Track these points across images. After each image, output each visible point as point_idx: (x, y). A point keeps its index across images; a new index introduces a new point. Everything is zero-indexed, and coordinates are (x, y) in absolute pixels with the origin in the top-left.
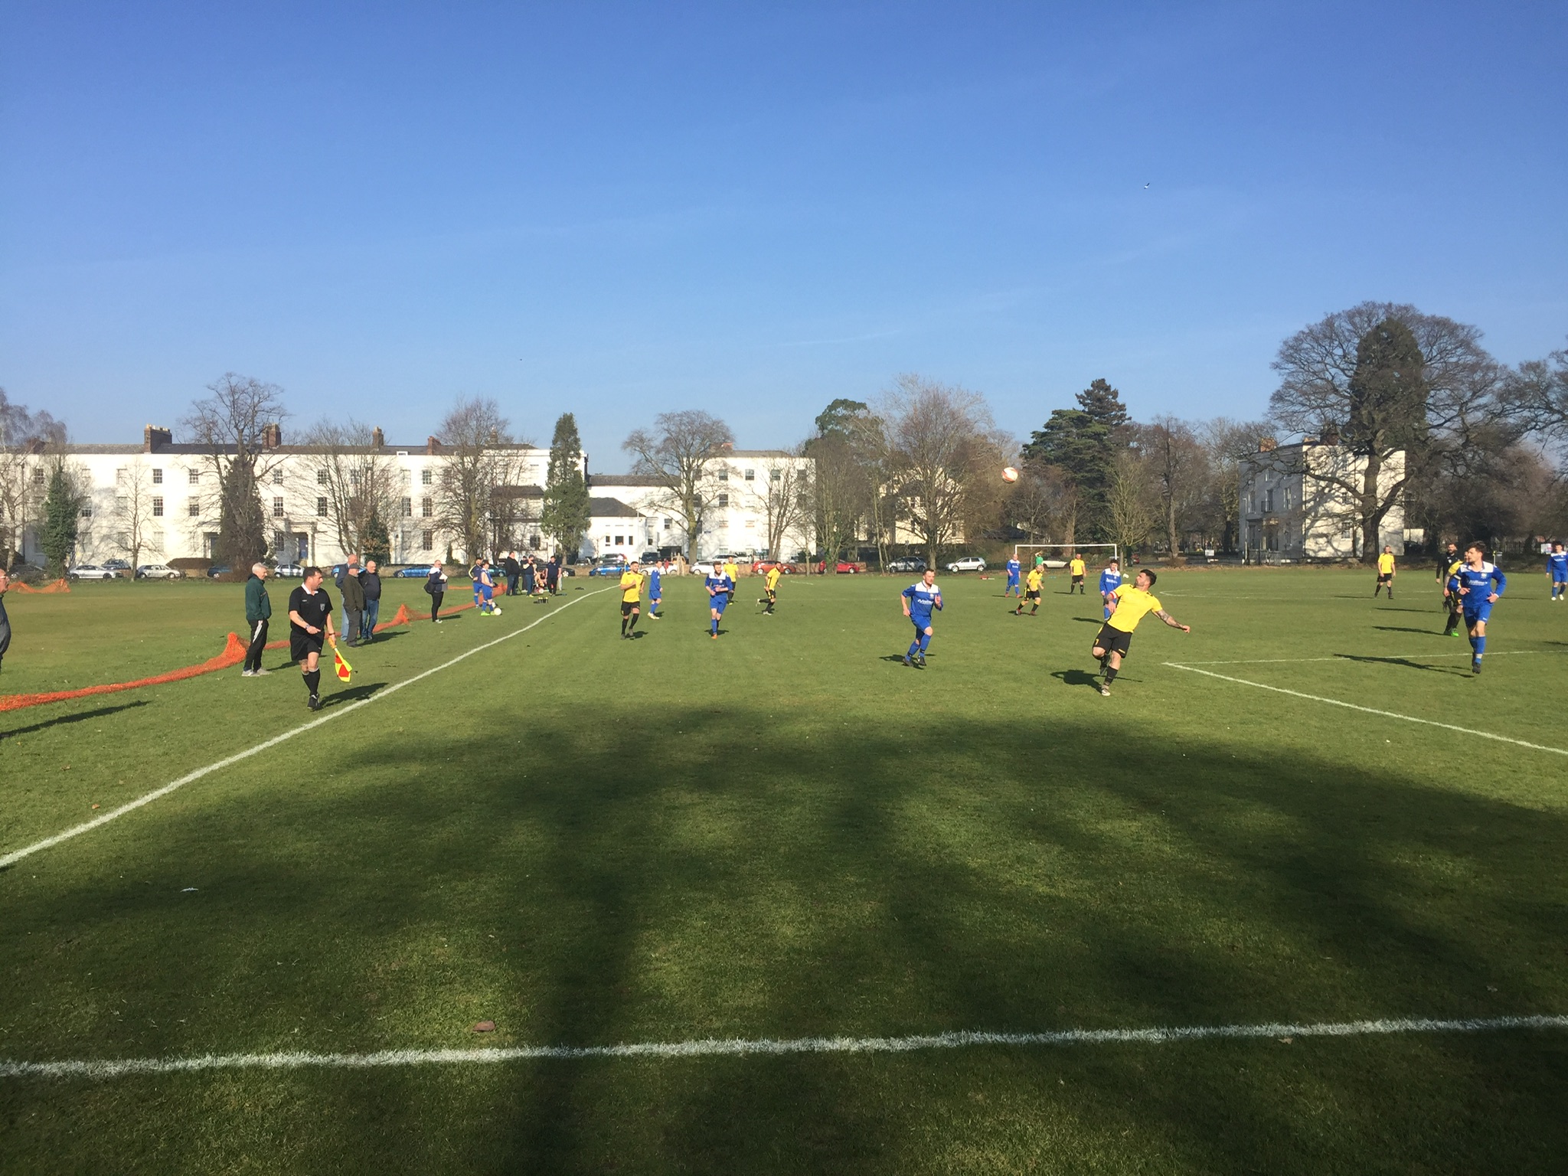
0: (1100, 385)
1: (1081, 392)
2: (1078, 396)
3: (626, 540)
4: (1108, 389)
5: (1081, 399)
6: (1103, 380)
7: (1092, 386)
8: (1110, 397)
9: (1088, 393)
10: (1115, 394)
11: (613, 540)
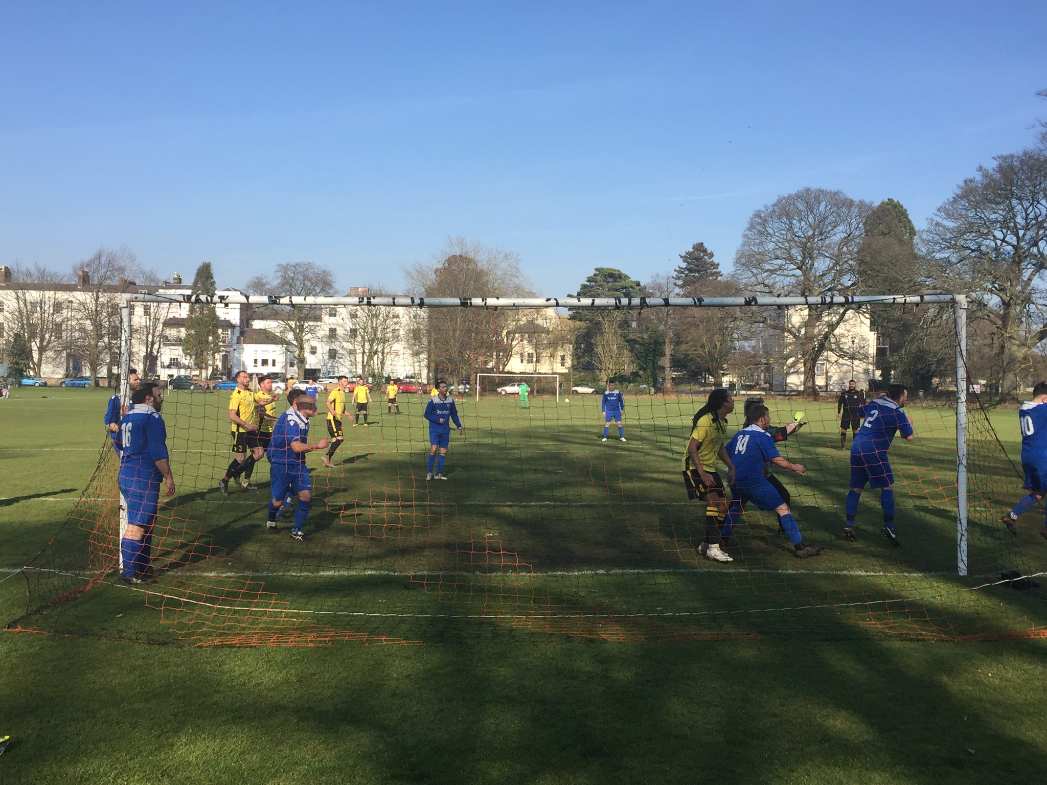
0: (700, 247)
1: (683, 254)
2: (681, 257)
3: (270, 362)
4: (705, 251)
5: (685, 259)
6: (702, 243)
7: (693, 248)
8: (706, 257)
9: (689, 253)
10: (711, 255)
11: (260, 362)
